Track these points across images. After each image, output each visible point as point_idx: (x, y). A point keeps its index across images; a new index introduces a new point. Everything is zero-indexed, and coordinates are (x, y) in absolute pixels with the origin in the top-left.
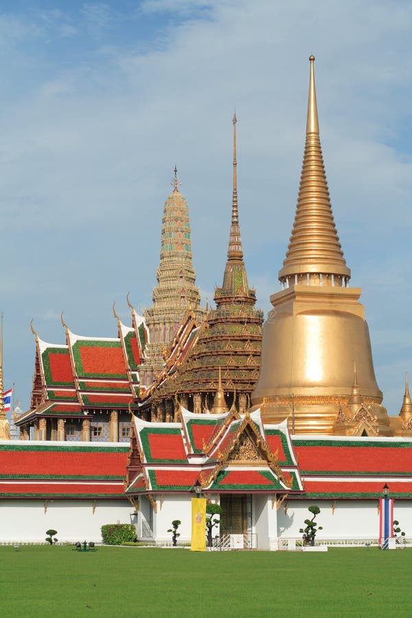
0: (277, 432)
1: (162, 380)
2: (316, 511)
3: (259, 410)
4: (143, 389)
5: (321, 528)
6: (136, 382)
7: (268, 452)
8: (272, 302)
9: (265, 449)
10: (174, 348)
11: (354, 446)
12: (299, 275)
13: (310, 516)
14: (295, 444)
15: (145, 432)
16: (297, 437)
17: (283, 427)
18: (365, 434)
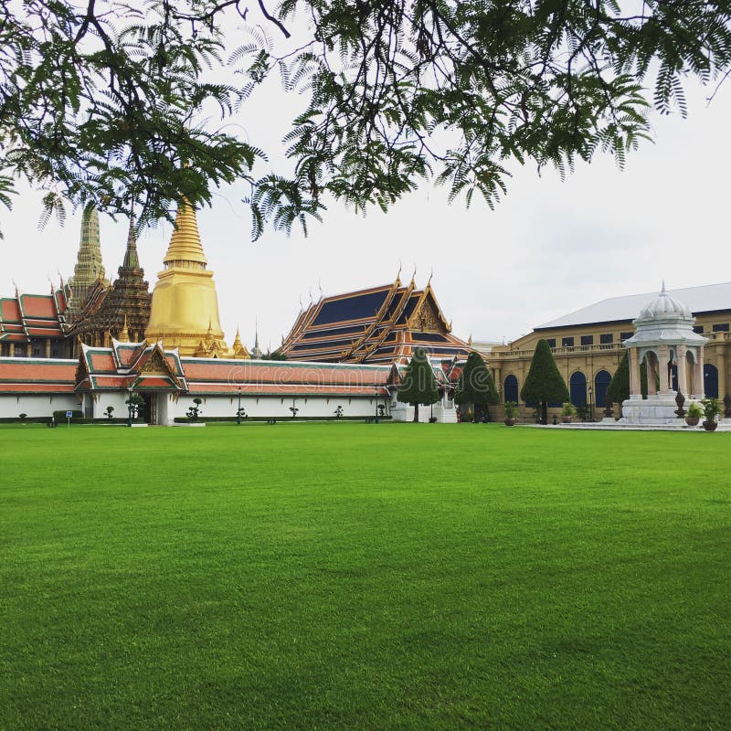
0: (172, 355)
2: (198, 402)
4: (68, 327)
5: (201, 412)
6: (63, 322)
8: (158, 277)
9: (167, 365)
10: (89, 301)
11: (214, 364)
12: (176, 261)
13: (194, 405)
14: (183, 361)
15: (89, 353)
16: (182, 358)
17: (175, 352)
18: (215, 357)
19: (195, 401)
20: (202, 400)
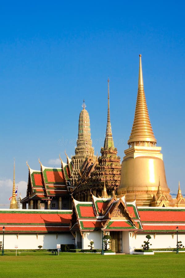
0: (131, 205)
1: (79, 185)
2: (149, 237)
3: (124, 196)
4: (72, 188)
5: (151, 245)
6: (69, 185)
7: (129, 214)
8: (125, 153)
9: (128, 213)
10: (84, 171)
11: (163, 211)
12: (136, 142)
13: (146, 240)
14: (139, 210)
15: (78, 205)
16: (139, 207)
17: (134, 203)
18: (164, 206)
19: (147, 237)
20: (152, 236)
